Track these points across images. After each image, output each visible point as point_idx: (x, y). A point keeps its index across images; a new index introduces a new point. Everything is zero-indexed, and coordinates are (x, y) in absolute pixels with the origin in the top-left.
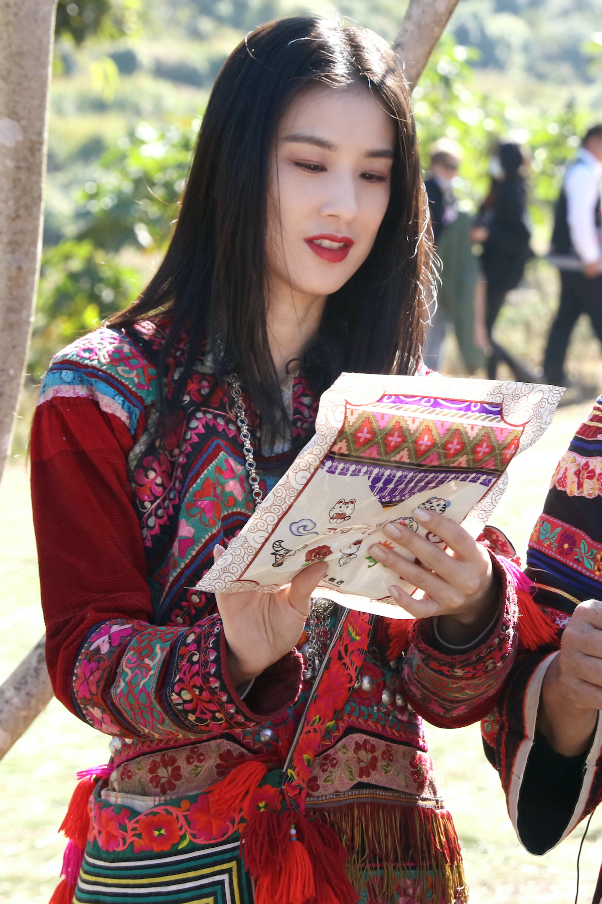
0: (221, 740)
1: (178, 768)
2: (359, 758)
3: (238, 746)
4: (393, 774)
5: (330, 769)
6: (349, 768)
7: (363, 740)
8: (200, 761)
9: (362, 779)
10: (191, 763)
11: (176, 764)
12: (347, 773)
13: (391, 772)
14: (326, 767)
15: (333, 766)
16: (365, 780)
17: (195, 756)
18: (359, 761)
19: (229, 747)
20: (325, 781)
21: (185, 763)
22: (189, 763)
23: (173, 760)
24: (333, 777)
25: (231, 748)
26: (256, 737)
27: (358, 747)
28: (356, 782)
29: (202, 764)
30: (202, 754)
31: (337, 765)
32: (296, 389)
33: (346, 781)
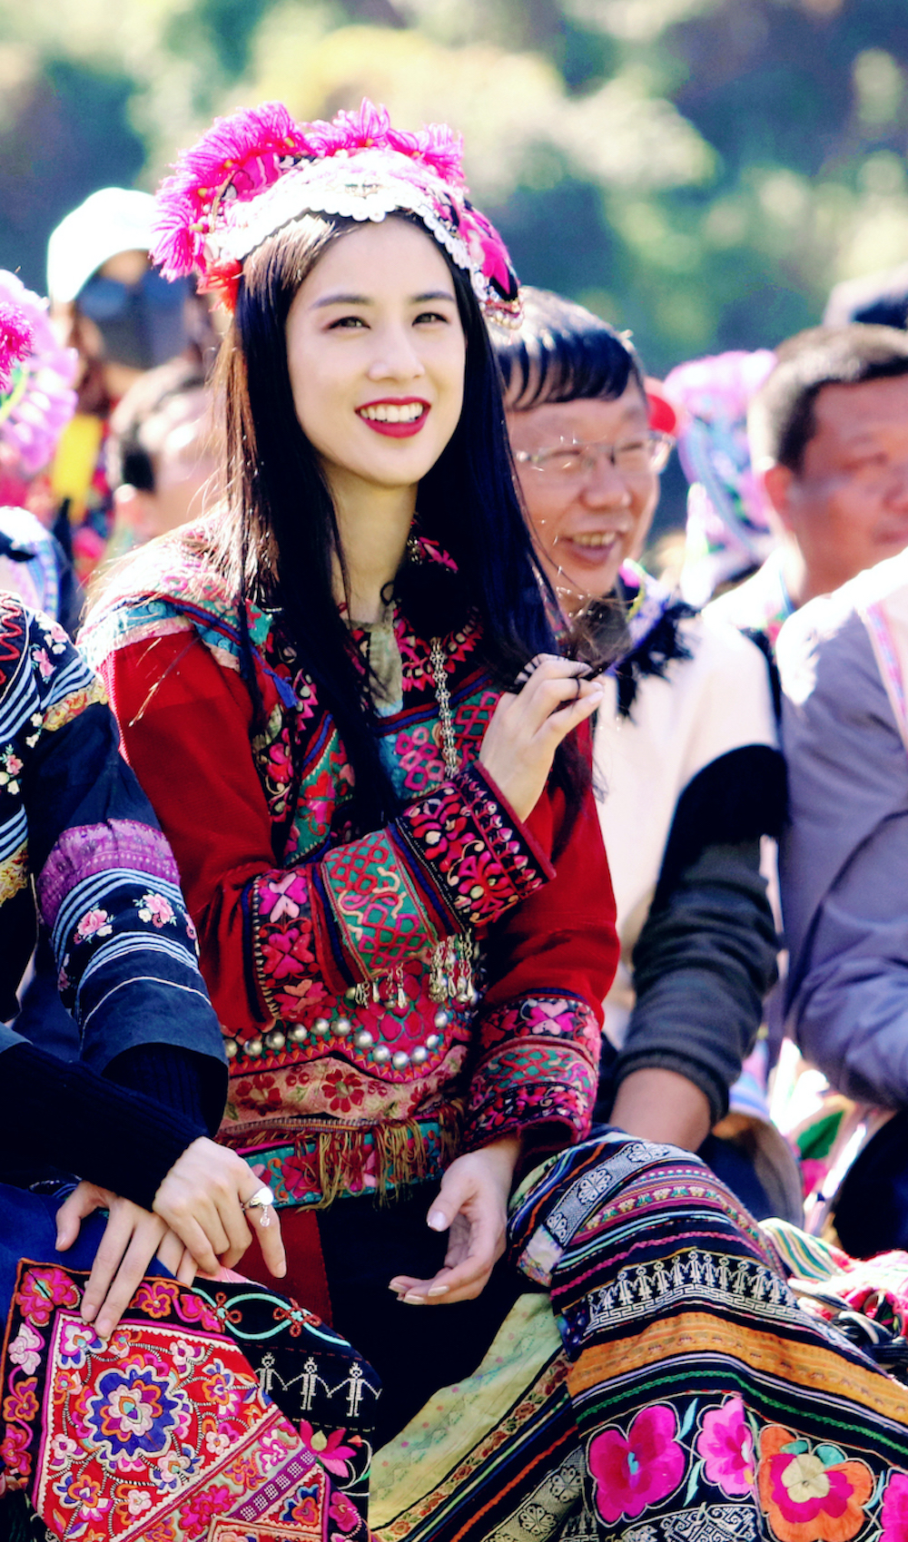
0: (328, 1059)
1: (277, 1090)
3: (347, 1066)
8: (304, 1082)
10: (293, 1085)
11: (274, 1086)
17: (297, 1076)
19: (338, 1067)
21: (285, 1084)
22: (289, 1084)
23: (270, 1082)
25: (340, 1068)
26: (369, 1056)
29: (306, 1086)
30: (305, 1074)
32: (397, 625)
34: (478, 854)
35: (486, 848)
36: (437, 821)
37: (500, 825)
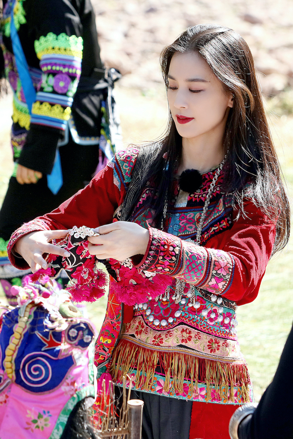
2: (182, 335)
4: (199, 344)
5: (169, 337)
6: (177, 338)
7: (186, 328)
9: (183, 343)
12: (176, 340)
13: (198, 343)
14: (167, 336)
15: (170, 336)
16: (184, 344)
18: (183, 336)
20: (166, 341)
24: (169, 340)
27: (183, 331)
28: (179, 344)
31: (172, 336)
33: (175, 342)
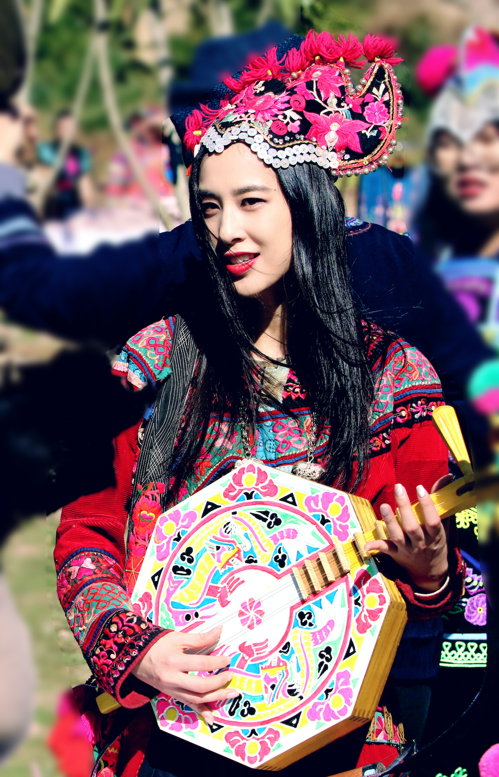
34: (109, 658)
35: (113, 660)
36: (123, 626)
37: (125, 662)
